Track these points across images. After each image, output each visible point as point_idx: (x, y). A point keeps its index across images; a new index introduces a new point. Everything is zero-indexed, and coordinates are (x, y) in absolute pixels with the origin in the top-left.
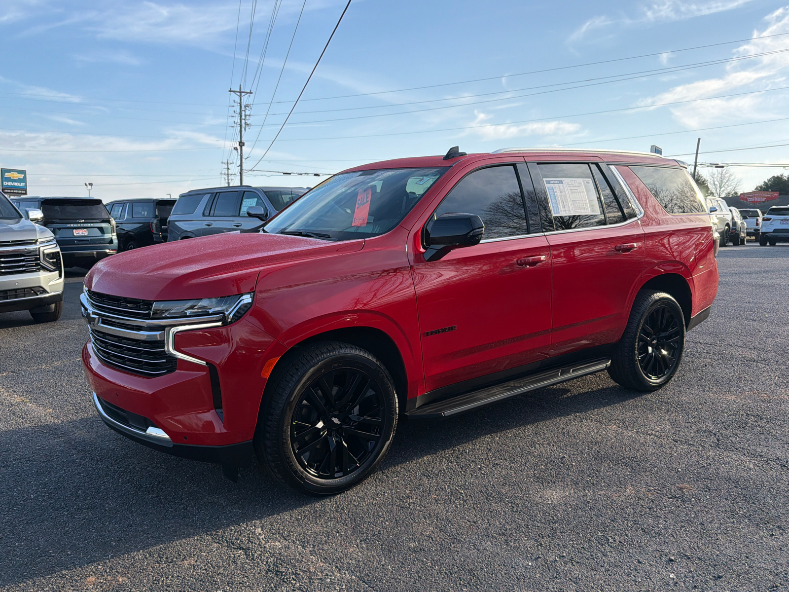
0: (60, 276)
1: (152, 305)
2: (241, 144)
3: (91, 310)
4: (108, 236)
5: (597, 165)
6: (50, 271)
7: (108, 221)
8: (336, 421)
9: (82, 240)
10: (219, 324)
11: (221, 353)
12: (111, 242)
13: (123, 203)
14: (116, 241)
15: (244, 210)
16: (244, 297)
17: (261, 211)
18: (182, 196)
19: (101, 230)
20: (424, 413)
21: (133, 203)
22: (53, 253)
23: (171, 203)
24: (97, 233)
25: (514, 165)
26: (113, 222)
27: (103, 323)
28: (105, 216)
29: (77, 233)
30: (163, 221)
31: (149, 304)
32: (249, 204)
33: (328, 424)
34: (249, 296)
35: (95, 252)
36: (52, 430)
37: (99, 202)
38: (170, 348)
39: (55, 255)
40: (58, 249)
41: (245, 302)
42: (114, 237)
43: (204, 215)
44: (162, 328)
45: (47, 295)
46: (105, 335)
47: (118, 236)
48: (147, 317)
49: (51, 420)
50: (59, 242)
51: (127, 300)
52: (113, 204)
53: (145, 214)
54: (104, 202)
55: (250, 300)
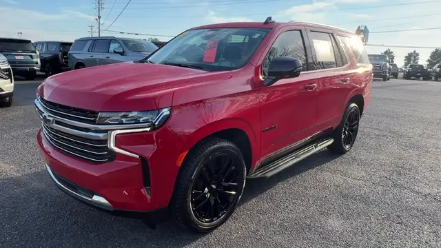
0: (12, 82)
1: (98, 114)
2: (99, 17)
3: (46, 114)
4: (35, 60)
5: (332, 34)
6: (5, 79)
7: (35, 52)
8: (214, 187)
9: (21, 62)
10: (148, 129)
11: (149, 150)
12: (37, 63)
13: (42, 43)
14: (39, 63)
15: (111, 49)
16: (164, 110)
17: (121, 51)
18: (76, 41)
19: (31, 56)
20: (257, 176)
21: (48, 43)
22: (6, 69)
23: (70, 44)
24: (29, 58)
25: (300, 31)
26: (38, 53)
27: (56, 123)
28: (33, 49)
29: (17, 58)
30: (65, 53)
31: (94, 114)
32: (113, 47)
33: (211, 190)
34: (166, 110)
35: (28, 68)
36: (17, 182)
37: (30, 42)
38: (112, 145)
39: (8, 70)
40: (9, 67)
41: (165, 114)
42: (39, 60)
43: (89, 51)
44: (106, 131)
45: (4, 93)
46: (57, 131)
47: (41, 60)
48: (93, 122)
49: (14, 174)
50: (10, 62)
51: (75, 109)
52: (37, 44)
53: (54, 49)
54: (32, 42)
55: (168, 113)
